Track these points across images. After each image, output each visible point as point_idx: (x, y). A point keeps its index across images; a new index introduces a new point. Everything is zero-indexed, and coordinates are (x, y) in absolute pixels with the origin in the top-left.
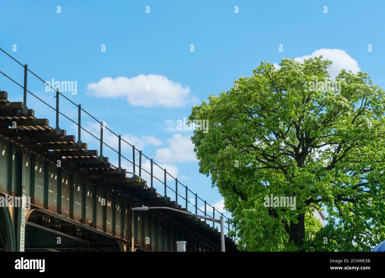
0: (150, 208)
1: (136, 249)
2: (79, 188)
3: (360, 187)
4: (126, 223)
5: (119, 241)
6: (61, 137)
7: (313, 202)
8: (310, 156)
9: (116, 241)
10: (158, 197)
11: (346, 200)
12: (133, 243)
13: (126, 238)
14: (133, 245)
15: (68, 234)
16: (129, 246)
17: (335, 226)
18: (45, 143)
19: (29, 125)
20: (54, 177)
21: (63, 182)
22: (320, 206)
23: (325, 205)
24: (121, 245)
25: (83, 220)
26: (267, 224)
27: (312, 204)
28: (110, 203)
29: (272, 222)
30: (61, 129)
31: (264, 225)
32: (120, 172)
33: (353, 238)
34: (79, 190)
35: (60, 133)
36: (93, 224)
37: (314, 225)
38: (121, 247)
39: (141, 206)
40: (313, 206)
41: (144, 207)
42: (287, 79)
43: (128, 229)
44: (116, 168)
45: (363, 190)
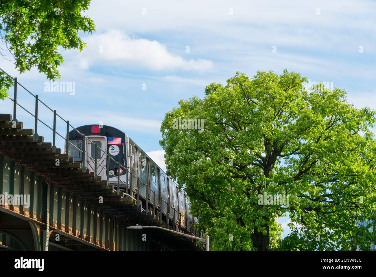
0: (143, 227)
3: (324, 198)
17: (298, 235)
22: (283, 212)
32: (119, 195)
39: (135, 225)
41: (138, 226)
43: (110, 239)
44: (115, 192)
45: (327, 200)
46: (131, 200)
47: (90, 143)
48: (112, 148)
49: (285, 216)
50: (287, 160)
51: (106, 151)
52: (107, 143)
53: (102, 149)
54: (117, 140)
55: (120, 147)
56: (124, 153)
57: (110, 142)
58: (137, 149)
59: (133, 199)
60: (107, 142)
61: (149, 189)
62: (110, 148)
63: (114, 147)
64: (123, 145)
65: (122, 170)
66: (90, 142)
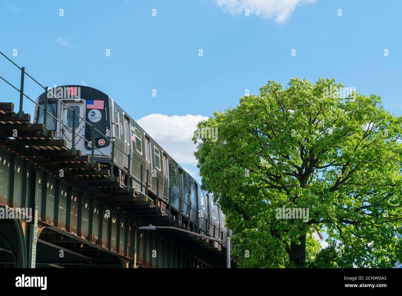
0: (157, 227)
1: (138, 266)
2: (86, 205)
3: (362, 210)
4: (129, 240)
5: (122, 259)
6: (76, 157)
7: (313, 223)
8: (313, 175)
9: (119, 258)
10: (162, 215)
11: (347, 222)
12: (135, 260)
13: (129, 255)
14: (135, 263)
15: (73, 250)
16: (132, 263)
17: (336, 248)
18: (59, 162)
19: (46, 146)
20: (64, 193)
21: (72, 199)
22: (321, 227)
23: (326, 226)
24: (123, 263)
25: (89, 238)
26: (269, 244)
27: (312, 225)
28: (115, 219)
29: (274, 243)
30: (76, 150)
31: (266, 245)
32: (129, 191)
33: (353, 261)
34: (86, 206)
35: (76, 153)
36: (99, 242)
37: (314, 245)
38: (124, 265)
39: (148, 226)
40: (313, 227)
41: (151, 226)
42: (295, 99)
43: (131, 246)
44: (125, 187)
45: (365, 213)
46: (145, 199)
47: (66, 109)
48: (92, 114)
49: (323, 231)
50: (324, 173)
51: (85, 117)
52: (86, 107)
53: (80, 116)
54: (99, 104)
55: (102, 111)
56: (106, 119)
57: (89, 106)
58: (129, 121)
59: (148, 198)
60: (86, 105)
61: (150, 174)
62: (90, 114)
63: (95, 112)
64: (106, 109)
65: (104, 141)
66: (65, 107)
